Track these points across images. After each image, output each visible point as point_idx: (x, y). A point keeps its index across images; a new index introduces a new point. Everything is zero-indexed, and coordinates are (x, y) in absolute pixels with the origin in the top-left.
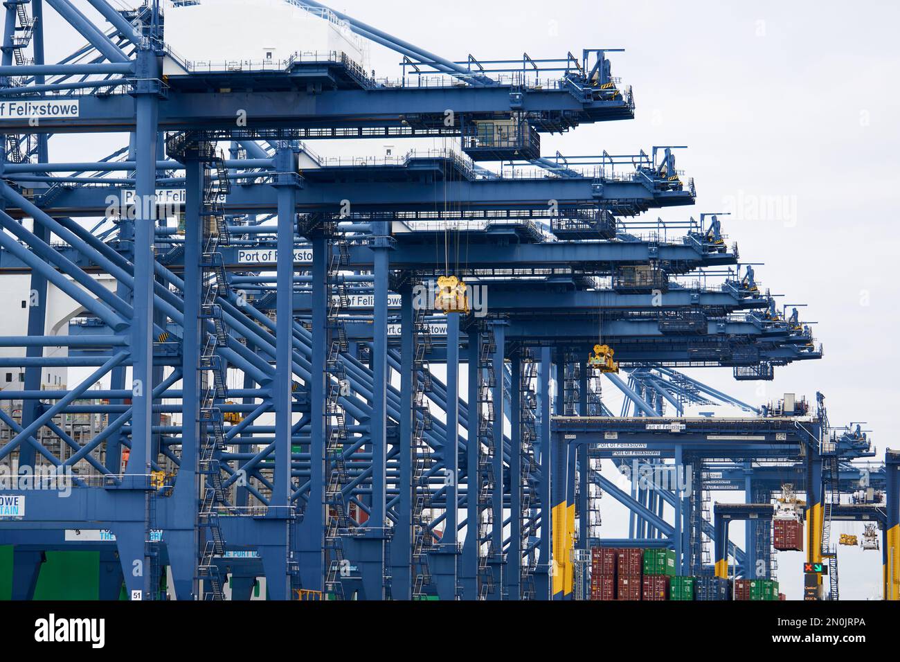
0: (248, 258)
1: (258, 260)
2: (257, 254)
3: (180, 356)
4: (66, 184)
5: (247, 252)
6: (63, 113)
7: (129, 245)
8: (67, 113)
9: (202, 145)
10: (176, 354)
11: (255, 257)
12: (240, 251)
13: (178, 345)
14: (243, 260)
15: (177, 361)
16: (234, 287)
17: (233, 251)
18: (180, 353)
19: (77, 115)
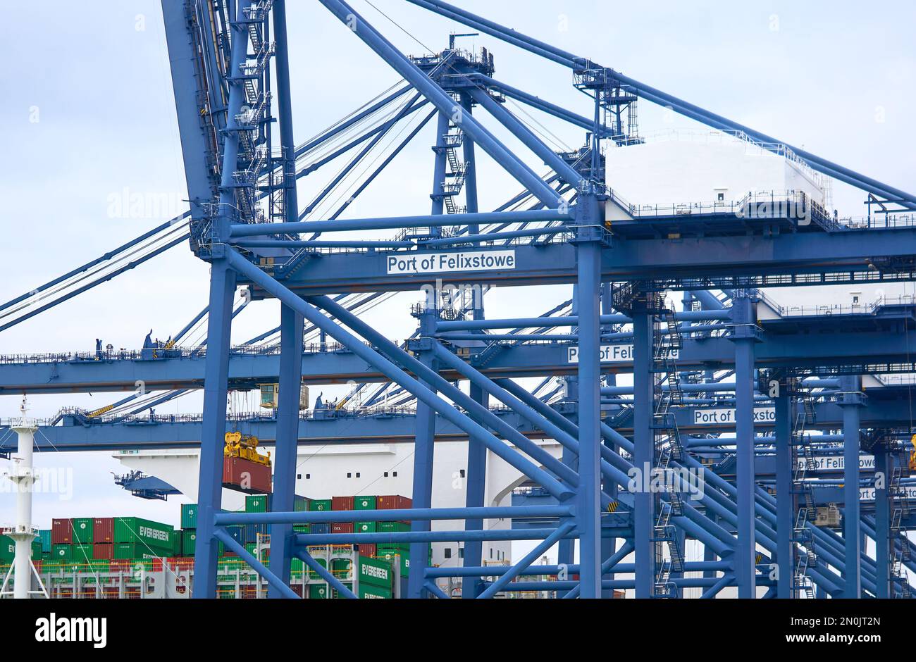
0: (705, 419)
1: (715, 420)
2: (715, 415)
3: (631, 527)
4: (504, 342)
5: (703, 412)
6: (498, 265)
7: (575, 407)
8: (502, 265)
9: (650, 296)
10: (626, 525)
11: (713, 417)
12: (696, 411)
13: (628, 515)
14: (700, 421)
15: (628, 532)
16: (691, 451)
17: (688, 412)
18: (631, 523)
19: (513, 267)
